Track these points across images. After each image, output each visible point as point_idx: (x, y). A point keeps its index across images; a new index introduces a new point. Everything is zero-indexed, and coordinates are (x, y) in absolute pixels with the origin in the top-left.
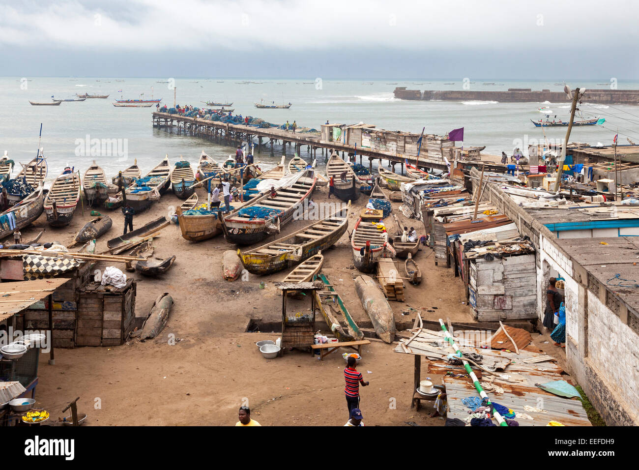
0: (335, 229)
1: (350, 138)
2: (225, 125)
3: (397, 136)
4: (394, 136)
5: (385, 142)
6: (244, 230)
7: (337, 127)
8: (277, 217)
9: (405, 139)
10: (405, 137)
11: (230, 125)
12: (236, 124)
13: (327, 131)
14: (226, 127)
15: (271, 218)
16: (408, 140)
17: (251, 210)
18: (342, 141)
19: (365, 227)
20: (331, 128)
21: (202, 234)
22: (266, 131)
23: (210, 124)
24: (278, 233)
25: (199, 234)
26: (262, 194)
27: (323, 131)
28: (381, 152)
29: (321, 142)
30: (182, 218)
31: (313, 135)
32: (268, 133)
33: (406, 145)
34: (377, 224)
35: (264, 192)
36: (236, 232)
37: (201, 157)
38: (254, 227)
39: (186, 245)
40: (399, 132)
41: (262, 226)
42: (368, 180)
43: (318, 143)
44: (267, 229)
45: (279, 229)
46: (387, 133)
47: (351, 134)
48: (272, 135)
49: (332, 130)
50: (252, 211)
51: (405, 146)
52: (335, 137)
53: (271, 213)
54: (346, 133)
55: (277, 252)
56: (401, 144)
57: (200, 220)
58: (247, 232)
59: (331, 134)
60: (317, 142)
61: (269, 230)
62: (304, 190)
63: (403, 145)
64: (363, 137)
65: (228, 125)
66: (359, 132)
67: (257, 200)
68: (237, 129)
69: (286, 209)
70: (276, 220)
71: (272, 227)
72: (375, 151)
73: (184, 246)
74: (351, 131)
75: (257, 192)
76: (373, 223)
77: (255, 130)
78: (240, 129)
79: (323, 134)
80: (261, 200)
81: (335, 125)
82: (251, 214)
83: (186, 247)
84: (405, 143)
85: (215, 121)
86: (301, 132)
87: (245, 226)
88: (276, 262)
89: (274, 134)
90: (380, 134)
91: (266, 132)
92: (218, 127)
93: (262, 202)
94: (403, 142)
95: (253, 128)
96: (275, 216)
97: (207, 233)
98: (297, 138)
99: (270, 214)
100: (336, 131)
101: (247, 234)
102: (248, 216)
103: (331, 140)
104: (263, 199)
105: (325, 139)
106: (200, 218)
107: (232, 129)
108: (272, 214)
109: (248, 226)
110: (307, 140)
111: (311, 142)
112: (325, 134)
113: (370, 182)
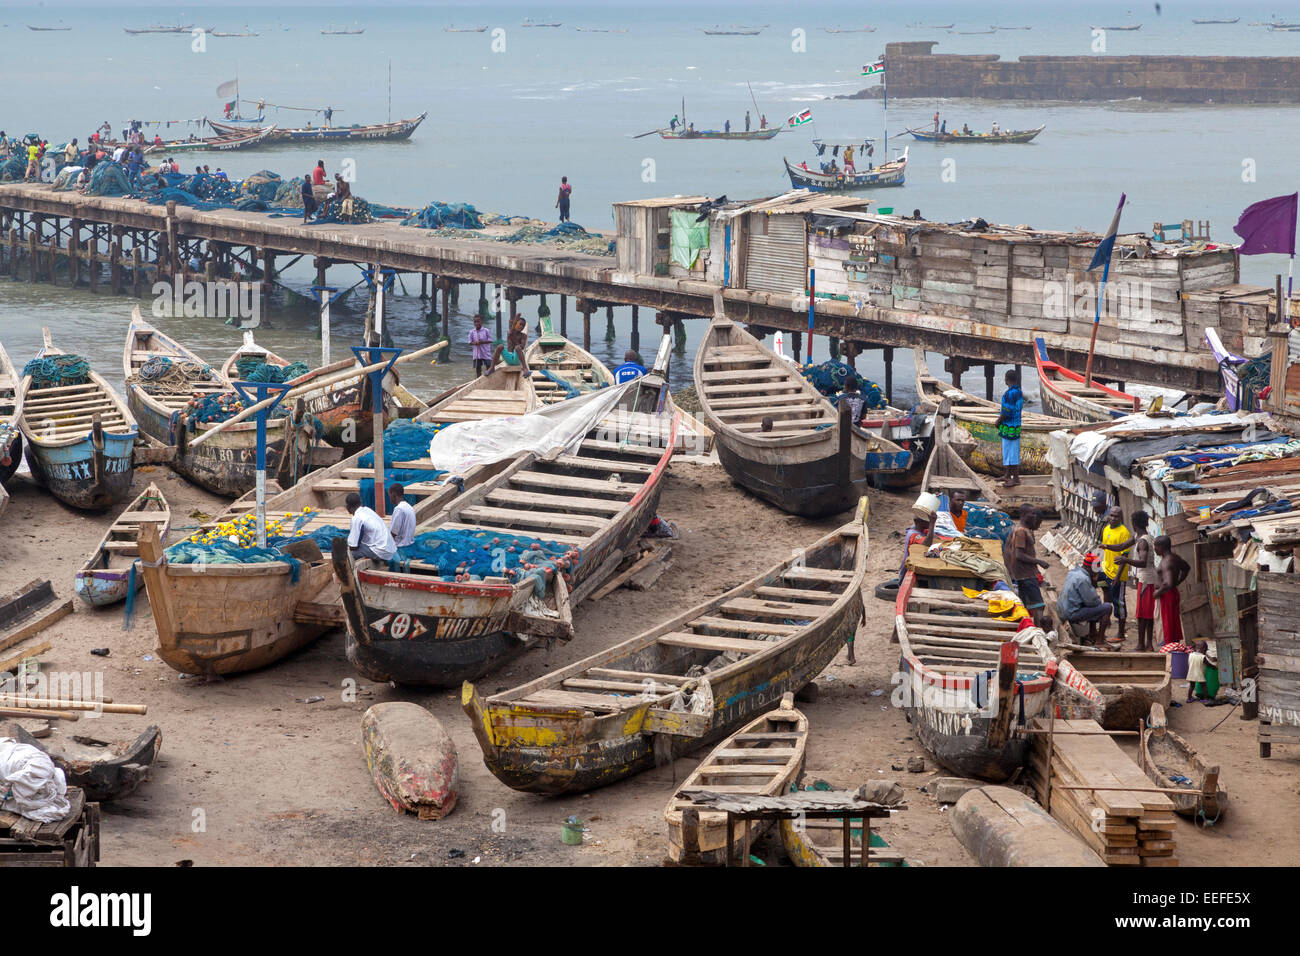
0: (823, 614)
1: (755, 256)
2: (160, 210)
3: (975, 246)
4: (962, 244)
5: (920, 273)
6: (431, 621)
7: (688, 209)
8: (554, 573)
9: (1011, 258)
10: (1012, 246)
11: (181, 211)
12: (210, 209)
13: (641, 227)
14: (163, 220)
15: (530, 575)
16: (1023, 260)
17: (438, 542)
18: (716, 270)
19: (933, 610)
20: (660, 217)
21: (241, 642)
22: (356, 235)
23: (88, 209)
24: (567, 638)
25: (230, 645)
26: (460, 485)
27: (626, 228)
28: (901, 318)
29: (618, 279)
30: (162, 573)
31: (569, 248)
32: (365, 244)
33: (1019, 284)
34: (987, 595)
35: (463, 475)
36: (398, 632)
37: (130, 339)
38: (470, 608)
39: (175, 689)
40: (981, 225)
41: (501, 606)
42: (891, 425)
43: (605, 286)
44: (516, 620)
45: (568, 619)
46: (927, 234)
47: (759, 239)
48: (384, 253)
49: (668, 223)
50: (441, 549)
51: (1010, 288)
52: (681, 253)
53: (526, 554)
54: (736, 235)
55: (613, 703)
56: (995, 278)
57: (234, 583)
58: (443, 629)
59: (664, 242)
60: (595, 278)
61: (525, 624)
62: (635, 467)
63: (1000, 282)
64: (813, 250)
65: (171, 212)
66: (792, 232)
67: (448, 506)
68: (214, 229)
69: (583, 543)
70: (551, 584)
71: (536, 611)
72: (870, 314)
73: (167, 694)
74: (756, 226)
75: (432, 475)
76: (969, 593)
77: (302, 232)
78: (228, 229)
79: (623, 245)
80: (464, 504)
81: (676, 200)
82: (443, 561)
83: (178, 699)
84: (1013, 271)
85: (108, 193)
86: (514, 239)
87: (434, 605)
88: (609, 743)
89: (392, 247)
90: (894, 239)
91: (355, 241)
92: (125, 223)
93: (466, 512)
94: (1002, 271)
95: (291, 226)
96: (546, 566)
97: (259, 641)
98: (504, 262)
99: (523, 557)
100: (684, 230)
101: (444, 640)
102: (430, 567)
103: (663, 269)
104: (471, 501)
105: (634, 267)
106: (233, 576)
107: (192, 228)
108: (532, 559)
109: (449, 603)
110: (548, 269)
111: (569, 281)
112: (635, 242)
113: (905, 433)
